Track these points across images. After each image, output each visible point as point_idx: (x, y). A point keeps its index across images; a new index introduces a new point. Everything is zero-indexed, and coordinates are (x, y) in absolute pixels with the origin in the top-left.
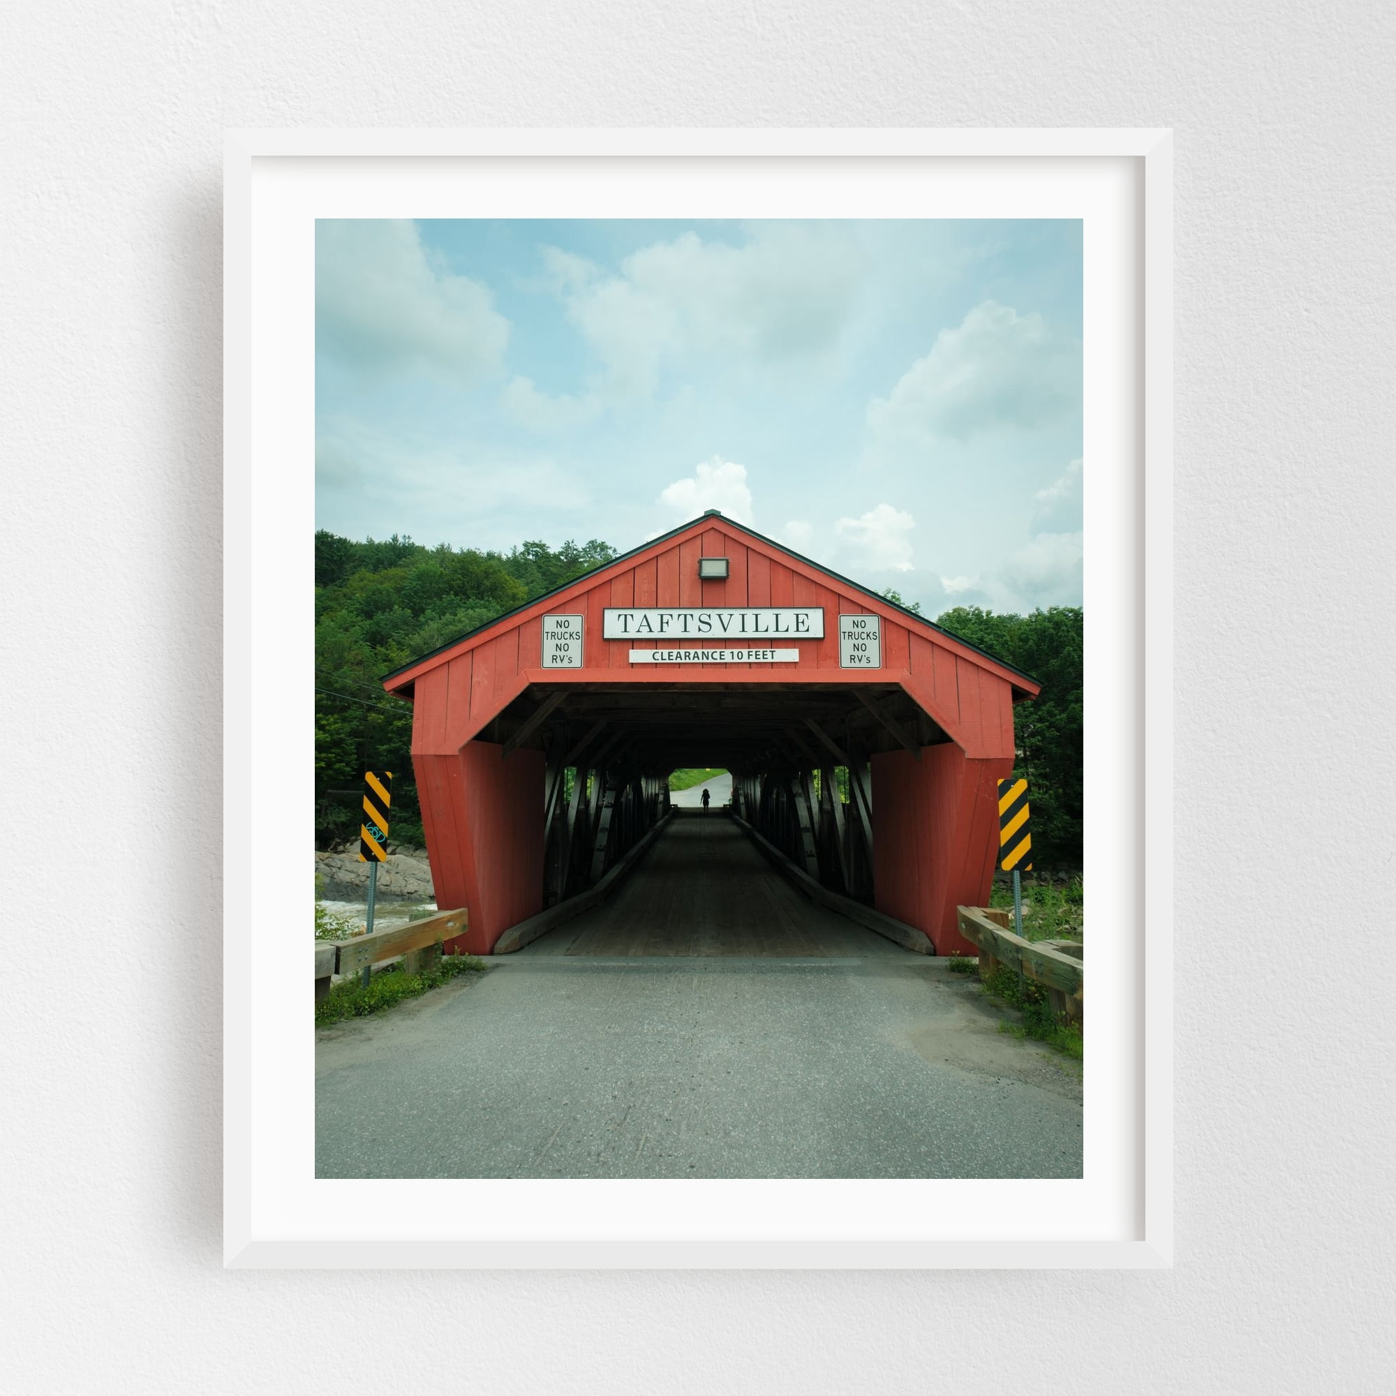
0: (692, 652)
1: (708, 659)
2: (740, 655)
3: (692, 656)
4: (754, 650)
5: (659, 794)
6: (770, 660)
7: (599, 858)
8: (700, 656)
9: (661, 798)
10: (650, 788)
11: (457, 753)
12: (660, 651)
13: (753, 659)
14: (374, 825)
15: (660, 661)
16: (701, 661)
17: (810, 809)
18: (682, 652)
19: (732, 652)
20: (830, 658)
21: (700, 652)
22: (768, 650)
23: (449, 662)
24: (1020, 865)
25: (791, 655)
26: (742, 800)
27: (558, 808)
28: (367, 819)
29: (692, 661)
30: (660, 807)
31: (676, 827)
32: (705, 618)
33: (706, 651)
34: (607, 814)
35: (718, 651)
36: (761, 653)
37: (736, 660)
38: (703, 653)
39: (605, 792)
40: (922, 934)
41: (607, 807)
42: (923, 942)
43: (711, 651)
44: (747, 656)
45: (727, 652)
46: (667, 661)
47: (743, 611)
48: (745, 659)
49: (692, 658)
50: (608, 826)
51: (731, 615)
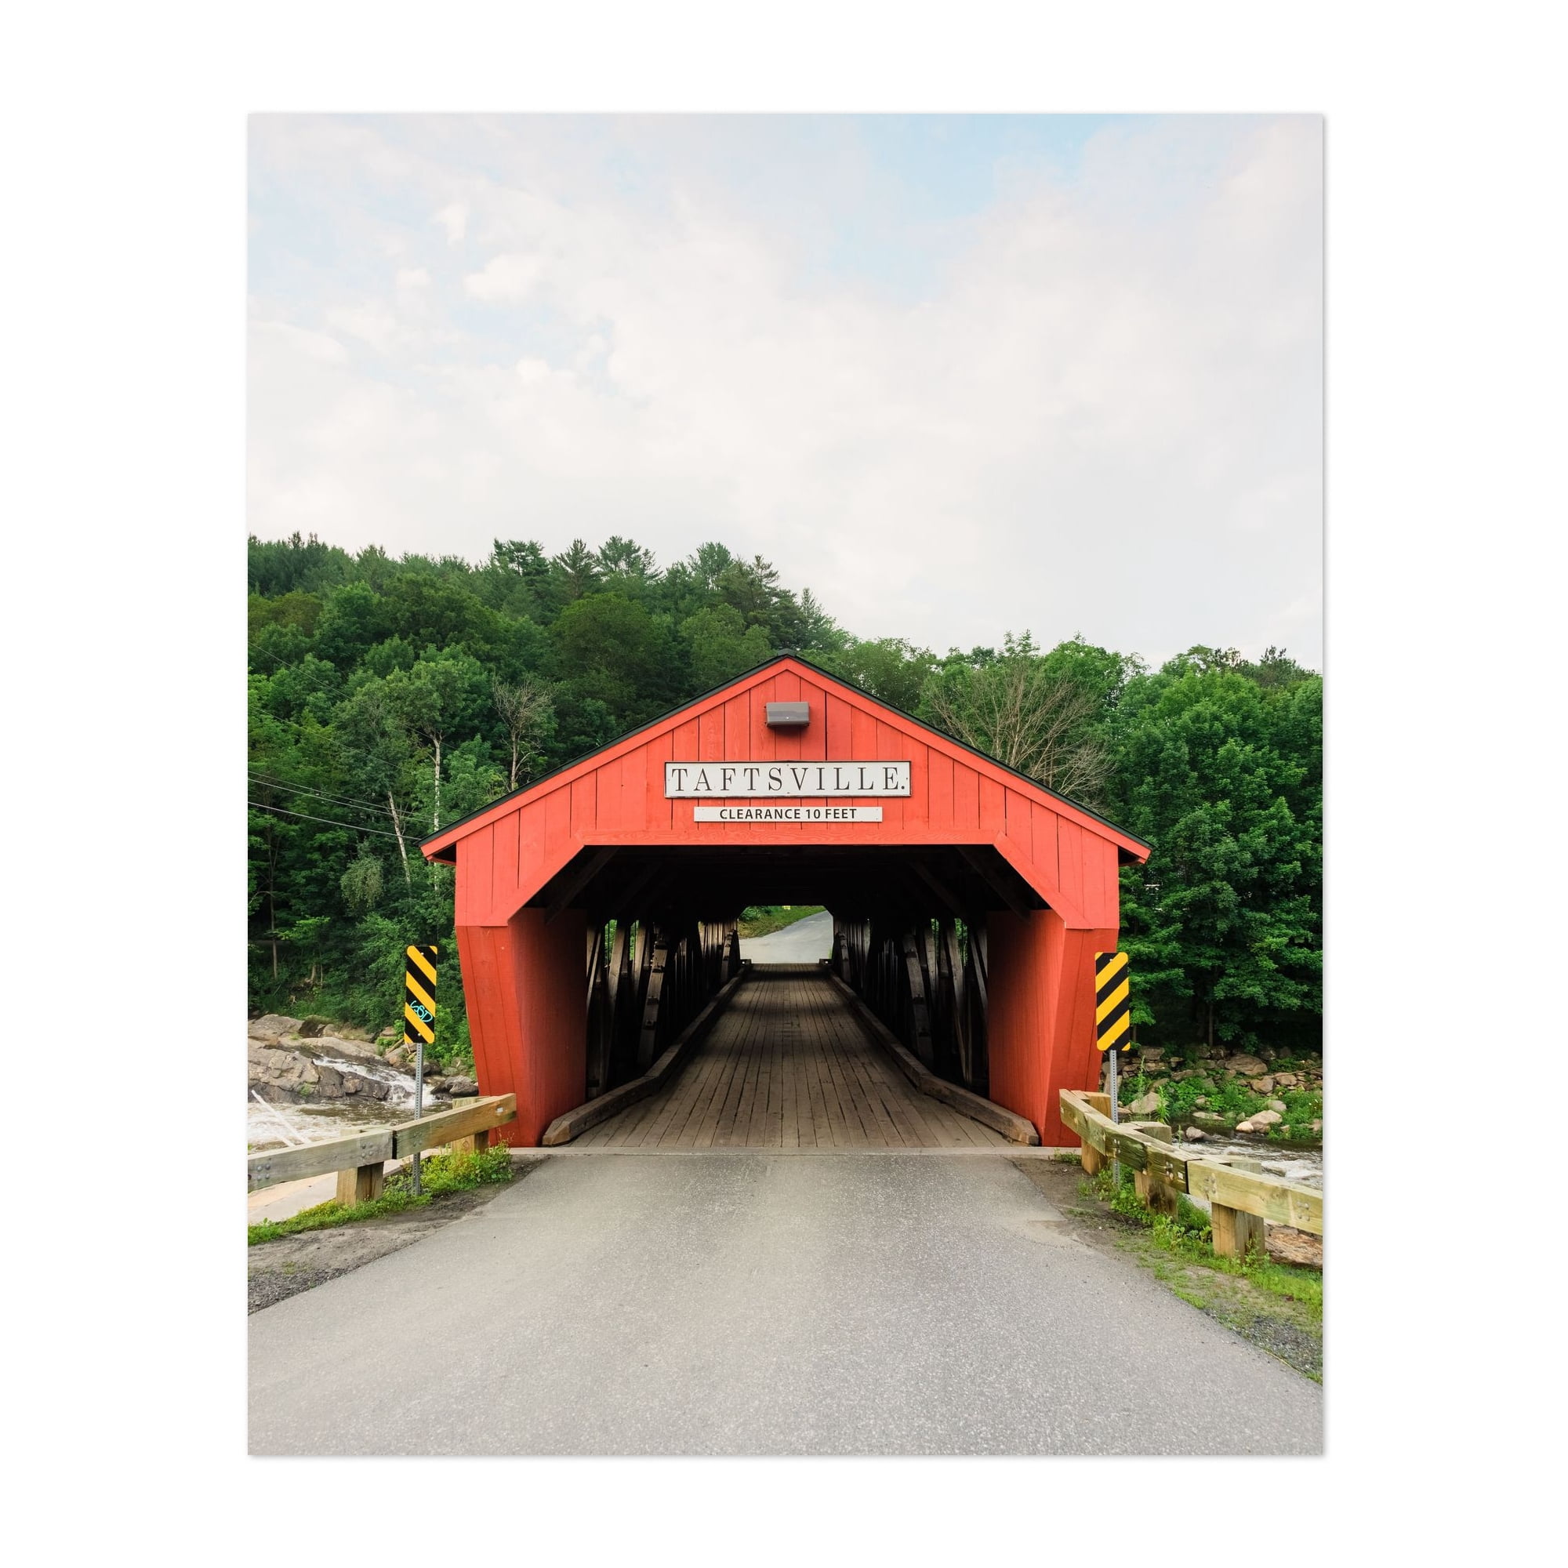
0: (764, 809)
1: (781, 817)
2: (817, 814)
3: (763, 815)
4: (833, 808)
5: (723, 944)
6: (850, 819)
7: (649, 1038)
8: (773, 815)
9: (726, 951)
10: (711, 936)
11: (506, 925)
12: (728, 809)
13: (831, 818)
14: (419, 1003)
15: (728, 820)
16: (774, 820)
17: (925, 972)
18: (753, 810)
19: (808, 811)
20: (918, 817)
21: (772, 810)
22: (848, 808)
23: (493, 823)
24: (1118, 1045)
25: (873, 814)
26: (845, 954)
27: (598, 976)
28: (411, 998)
29: (763, 820)
30: (725, 964)
31: (750, 995)
32: (775, 774)
33: (779, 809)
34: (656, 979)
35: (793, 808)
36: (840, 812)
37: (812, 819)
38: (776, 811)
39: (651, 952)
40: (1028, 1123)
41: (656, 971)
42: (1025, 1129)
43: (785, 809)
44: (824, 814)
45: (803, 811)
46: (737, 820)
47: (820, 765)
48: (823, 818)
49: (763, 816)
50: (658, 996)
51: (805, 769)
